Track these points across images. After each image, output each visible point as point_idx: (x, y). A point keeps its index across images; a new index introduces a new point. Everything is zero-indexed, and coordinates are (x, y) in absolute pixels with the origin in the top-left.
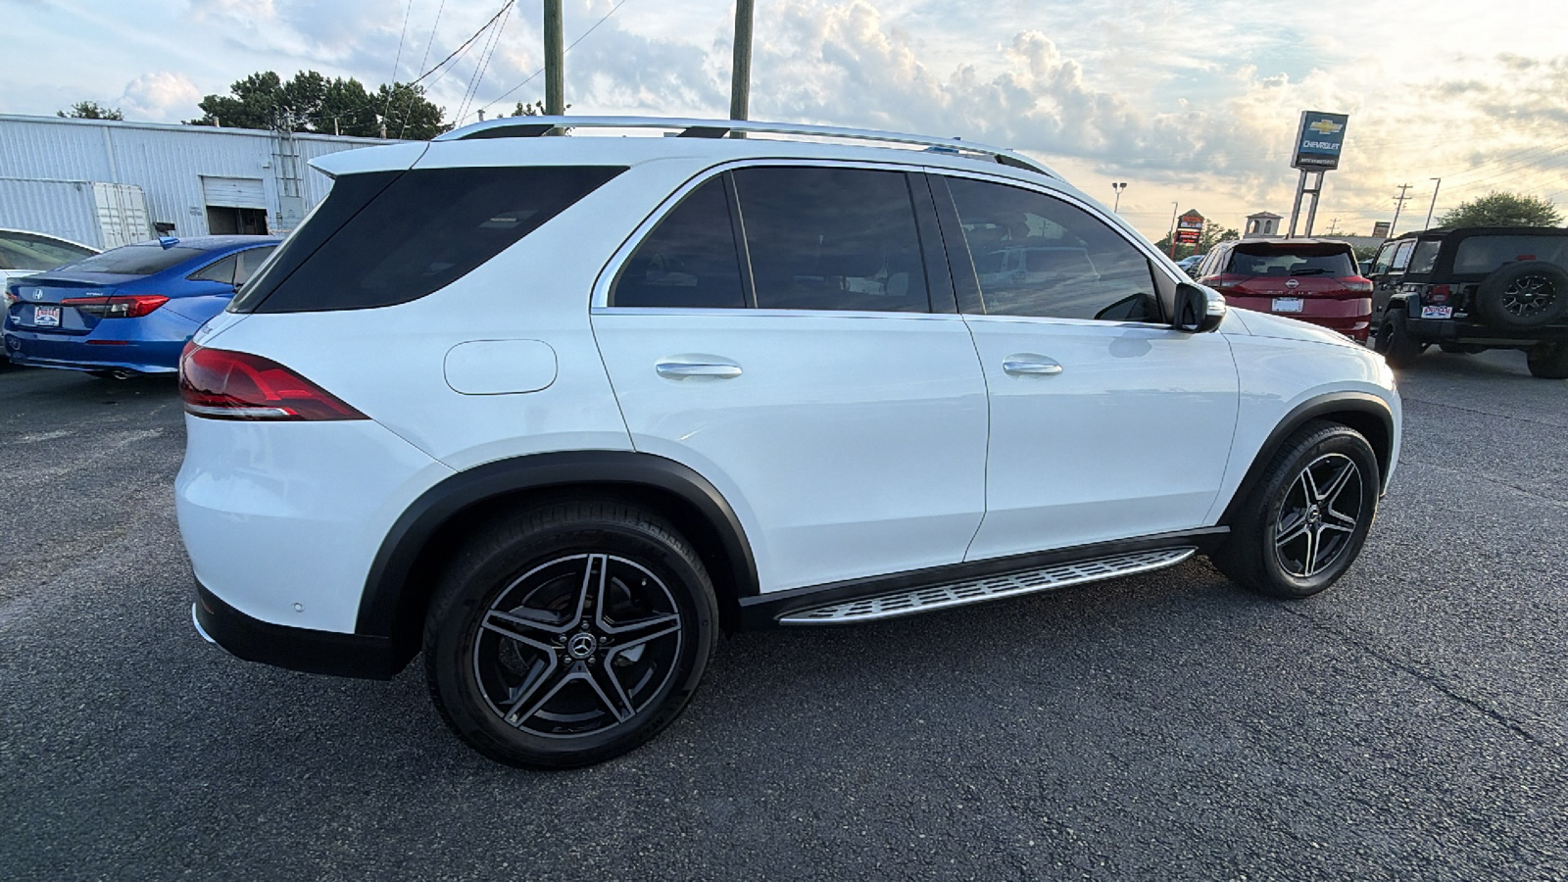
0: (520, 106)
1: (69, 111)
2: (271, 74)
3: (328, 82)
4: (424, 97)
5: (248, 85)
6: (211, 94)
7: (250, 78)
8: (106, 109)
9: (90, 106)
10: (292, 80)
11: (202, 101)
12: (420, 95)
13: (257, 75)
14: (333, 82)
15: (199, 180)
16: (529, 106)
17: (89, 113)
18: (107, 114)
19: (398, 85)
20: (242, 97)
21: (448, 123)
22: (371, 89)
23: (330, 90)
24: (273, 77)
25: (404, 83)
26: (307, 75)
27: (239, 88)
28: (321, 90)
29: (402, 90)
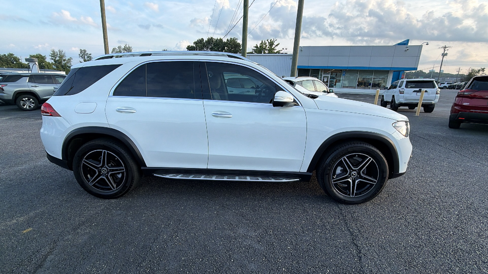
2: (202, 39)
3: (215, 39)
4: (237, 41)
5: (197, 42)
6: (189, 45)
7: (198, 40)
10: (207, 40)
11: (187, 47)
13: (199, 39)
14: (216, 39)
16: (265, 41)
19: (231, 39)
20: (196, 45)
22: (225, 40)
23: (215, 41)
24: (203, 39)
25: (233, 38)
26: (210, 38)
27: (195, 43)
28: (213, 42)
29: (232, 40)
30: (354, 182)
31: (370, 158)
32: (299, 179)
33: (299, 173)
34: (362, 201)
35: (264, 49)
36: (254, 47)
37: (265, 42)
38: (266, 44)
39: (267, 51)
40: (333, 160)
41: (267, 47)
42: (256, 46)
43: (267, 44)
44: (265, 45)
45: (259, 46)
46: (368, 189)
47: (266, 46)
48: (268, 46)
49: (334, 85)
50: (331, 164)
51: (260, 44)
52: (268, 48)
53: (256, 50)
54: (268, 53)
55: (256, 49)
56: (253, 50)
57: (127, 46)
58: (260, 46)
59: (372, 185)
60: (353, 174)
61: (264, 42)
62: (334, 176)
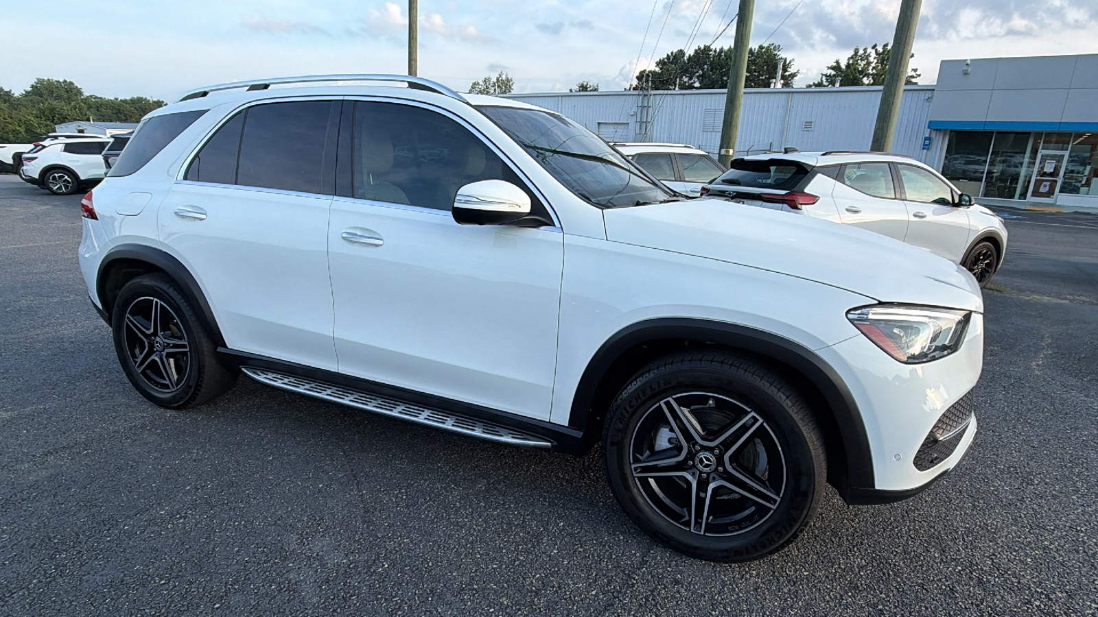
0: (856, 51)
1: (575, 88)
3: (715, 51)
5: (666, 60)
6: (644, 69)
7: (668, 55)
8: (592, 85)
9: (585, 84)
10: (693, 54)
11: (638, 73)
12: (775, 53)
14: (718, 50)
15: (597, 125)
16: (865, 50)
17: (584, 88)
18: (591, 88)
19: (761, 47)
20: (661, 69)
21: (793, 72)
23: (714, 56)
24: (681, 53)
25: (766, 45)
26: (702, 48)
27: (661, 63)
28: (709, 58)
29: (763, 50)
30: (702, 485)
31: (753, 417)
32: (549, 444)
33: (549, 426)
34: (726, 554)
35: (861, 72)
36: (829, 68)
37: (865, 52)
38: (867, 59)
39: (868, 77)
40: (631, 402)
41: (871, 68)
42: (835, 64)
43: (871, 59)
44: (865, 62)
45: (843, 66)
46: (750, 519)
47: (869, 63)
48: (873, 65)
49: (1083, 186)
50: (627, 415)
51: (849, 59)
52: (874, 71)
53: (834, 75)
54: (872, 85)
55: (833, 73)
56: (824, 78)
57: (504, 77)
58: (848, 66)
59: (763, 511)
60: (701, 461)
61: (861, 52)
62: (642, 455)
